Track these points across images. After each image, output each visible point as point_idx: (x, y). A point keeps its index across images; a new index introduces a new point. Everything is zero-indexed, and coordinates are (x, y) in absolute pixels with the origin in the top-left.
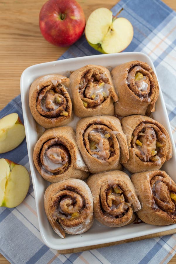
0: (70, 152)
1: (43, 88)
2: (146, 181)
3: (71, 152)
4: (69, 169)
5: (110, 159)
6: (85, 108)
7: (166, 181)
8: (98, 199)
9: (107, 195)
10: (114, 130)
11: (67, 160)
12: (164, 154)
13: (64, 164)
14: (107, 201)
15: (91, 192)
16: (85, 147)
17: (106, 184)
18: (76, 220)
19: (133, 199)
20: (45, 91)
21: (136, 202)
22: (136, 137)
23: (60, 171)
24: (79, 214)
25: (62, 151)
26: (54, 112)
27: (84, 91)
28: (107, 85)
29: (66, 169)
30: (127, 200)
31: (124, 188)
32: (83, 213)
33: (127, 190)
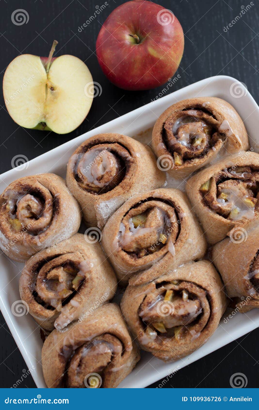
0: (117, 188)
1: (209, 111)
4: (90, 194)
5: (125, 253)
6: (198, 188)
8: (53, 254)
9: (62, 265)
10: (175, 246)
11: (101, 185)
14: (53, 268)
16: (132, 208)
17: (80, 258)
18: (9, 227)
19: (69, 310)
20: (205, 116)
22: (177, 288)
24: (19, 228)
25: (114, 174)
26: (173, 141)
27: (228, 179)
28: (252, 211)
31: (83, 290)
33: (81, 298)
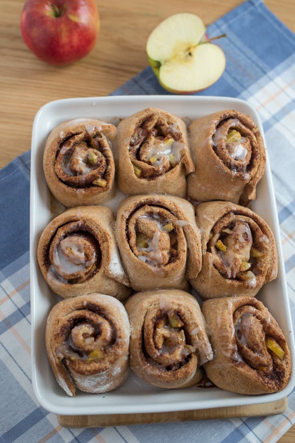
0: (102, 248)
1: (70, 136)
2: (226, 311)
3: (103, 246)
4: (96, 276)
5: (168, 265)
6: (136, 177)
7: (261, 315)
8: (139, 333)
9: (155, 328)
10: (181, 219)
11: (94, 260)
12: (263, 269)
13: (88, 267)
14: (154, 338)
15: (129, 320)
16: (128, 241)
17: (155, 308)
18: (95, 364)
19: (199, 339)
20: (72, 141)
21: (206, 345)
22: (217, 236)
23: (80, 278)
24: (102, 354)
25: (88, 243)
26: (83, 178)
27: (139, 150)
28: (178, 143)
29: (90, 275)
30: (189, 341)
31: (186, 318)
32: (109, 352)
33: (192, 324)
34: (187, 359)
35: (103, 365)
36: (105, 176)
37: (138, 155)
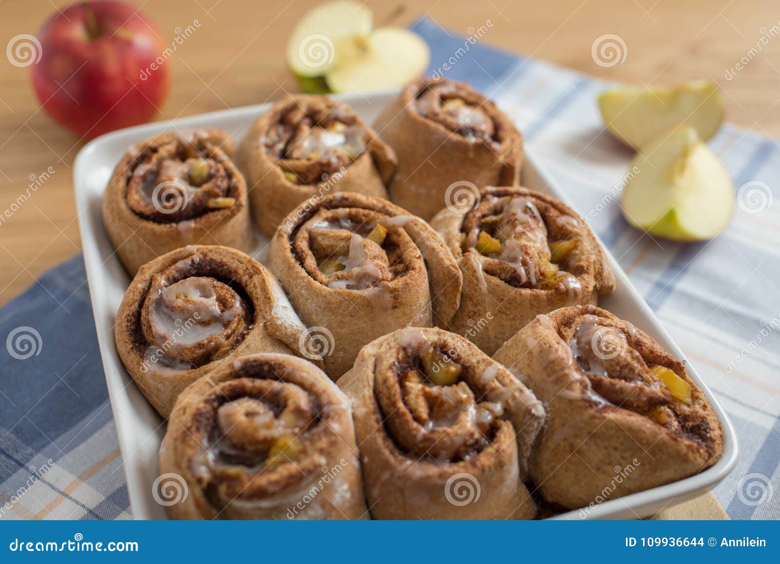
1: (149, 152)
2: (541, 328)
4: (249, 338)
5: (396, 280)
6: (291, 185)
9: (402, 382)
10: (395, 215)
11: (237, 304)
12: (584, 264)
13: (229, 322)
16: (302, 264)
17: (390, 348)
19: (504, 385)
20: (155, 157)
21: (521, 392)
22: (476, 229)
24: (297, 441)
25: (220, 284)
28: (353, 129)
29: (238, 339)
31: (463, 355)
33: (478, 362)
34: (491, 432)
35: (306, 463)
36: (230, 192)
37: (284, 155)
